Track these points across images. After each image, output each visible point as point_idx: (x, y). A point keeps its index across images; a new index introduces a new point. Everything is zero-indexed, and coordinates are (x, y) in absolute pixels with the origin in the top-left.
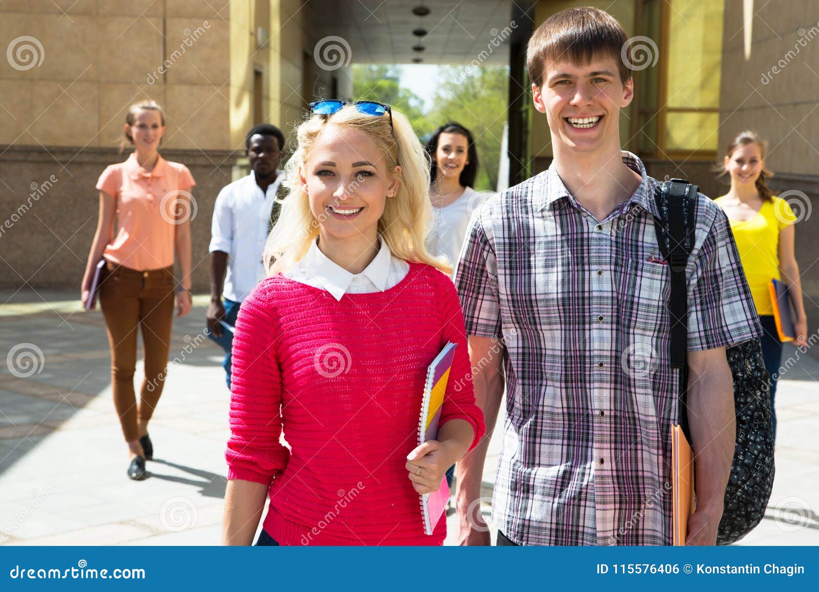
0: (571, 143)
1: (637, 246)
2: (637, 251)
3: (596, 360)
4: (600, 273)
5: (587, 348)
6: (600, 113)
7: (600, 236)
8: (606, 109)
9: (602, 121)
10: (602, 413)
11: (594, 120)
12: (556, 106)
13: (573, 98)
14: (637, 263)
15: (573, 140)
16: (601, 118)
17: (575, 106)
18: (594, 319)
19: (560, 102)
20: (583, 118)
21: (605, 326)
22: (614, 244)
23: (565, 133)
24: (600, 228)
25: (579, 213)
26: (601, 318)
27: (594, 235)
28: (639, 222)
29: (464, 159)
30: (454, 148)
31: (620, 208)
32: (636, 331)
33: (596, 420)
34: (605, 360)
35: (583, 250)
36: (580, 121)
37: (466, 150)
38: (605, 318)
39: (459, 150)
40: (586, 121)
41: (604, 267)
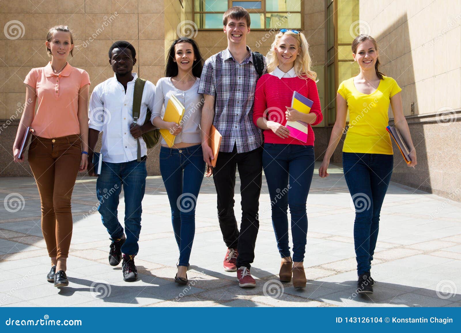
0: (233, 41)
1: (250, 71)
2: (250, 72)
3: (237, 101)
4: (240, 78)
5: (235, 97)
6: (241, 34)
7: (240, 68)
8: (242, 33)
9: (241, 36)
10: (237, 115)
11: (239, 36)
12: (230, 31)
13: (234, 29)
14: (250, 75)
15: (233, 40)
16: (241, 35)
17: (235, 31)
18: (238, 90)
19: (231, 30)
20: (237, 35)
21: (240, 92)
22: (244, 70)
23: (232, 38)
24: (240, 66)
25: (235, 62)
26: (239, 90)
27: (239, 68)
28: (250, 64)
29: (192, 56)
30: (184, 51)
31: (246, 61)
32: (250, 93)
33: (235, 116)
34: (239, 101)
35: (236, 71)
36: (236, 35)
37: (192, 51)
38: (240, 90)
39: (189, 52)
40: (237, 36)
41: (241, 76)
